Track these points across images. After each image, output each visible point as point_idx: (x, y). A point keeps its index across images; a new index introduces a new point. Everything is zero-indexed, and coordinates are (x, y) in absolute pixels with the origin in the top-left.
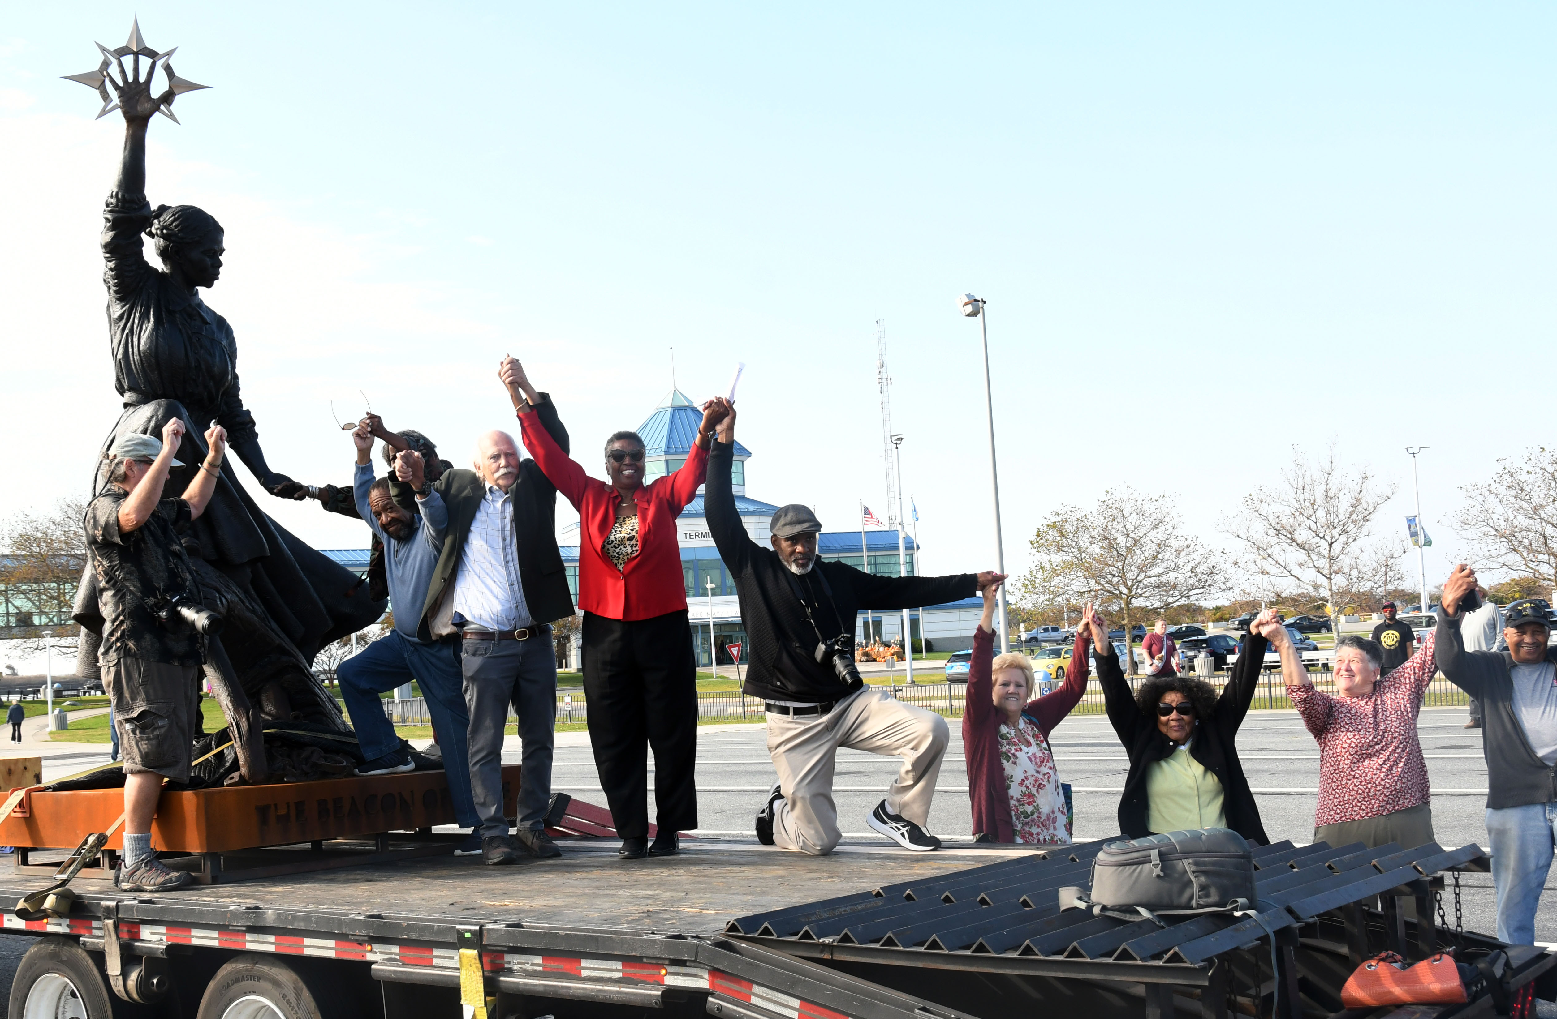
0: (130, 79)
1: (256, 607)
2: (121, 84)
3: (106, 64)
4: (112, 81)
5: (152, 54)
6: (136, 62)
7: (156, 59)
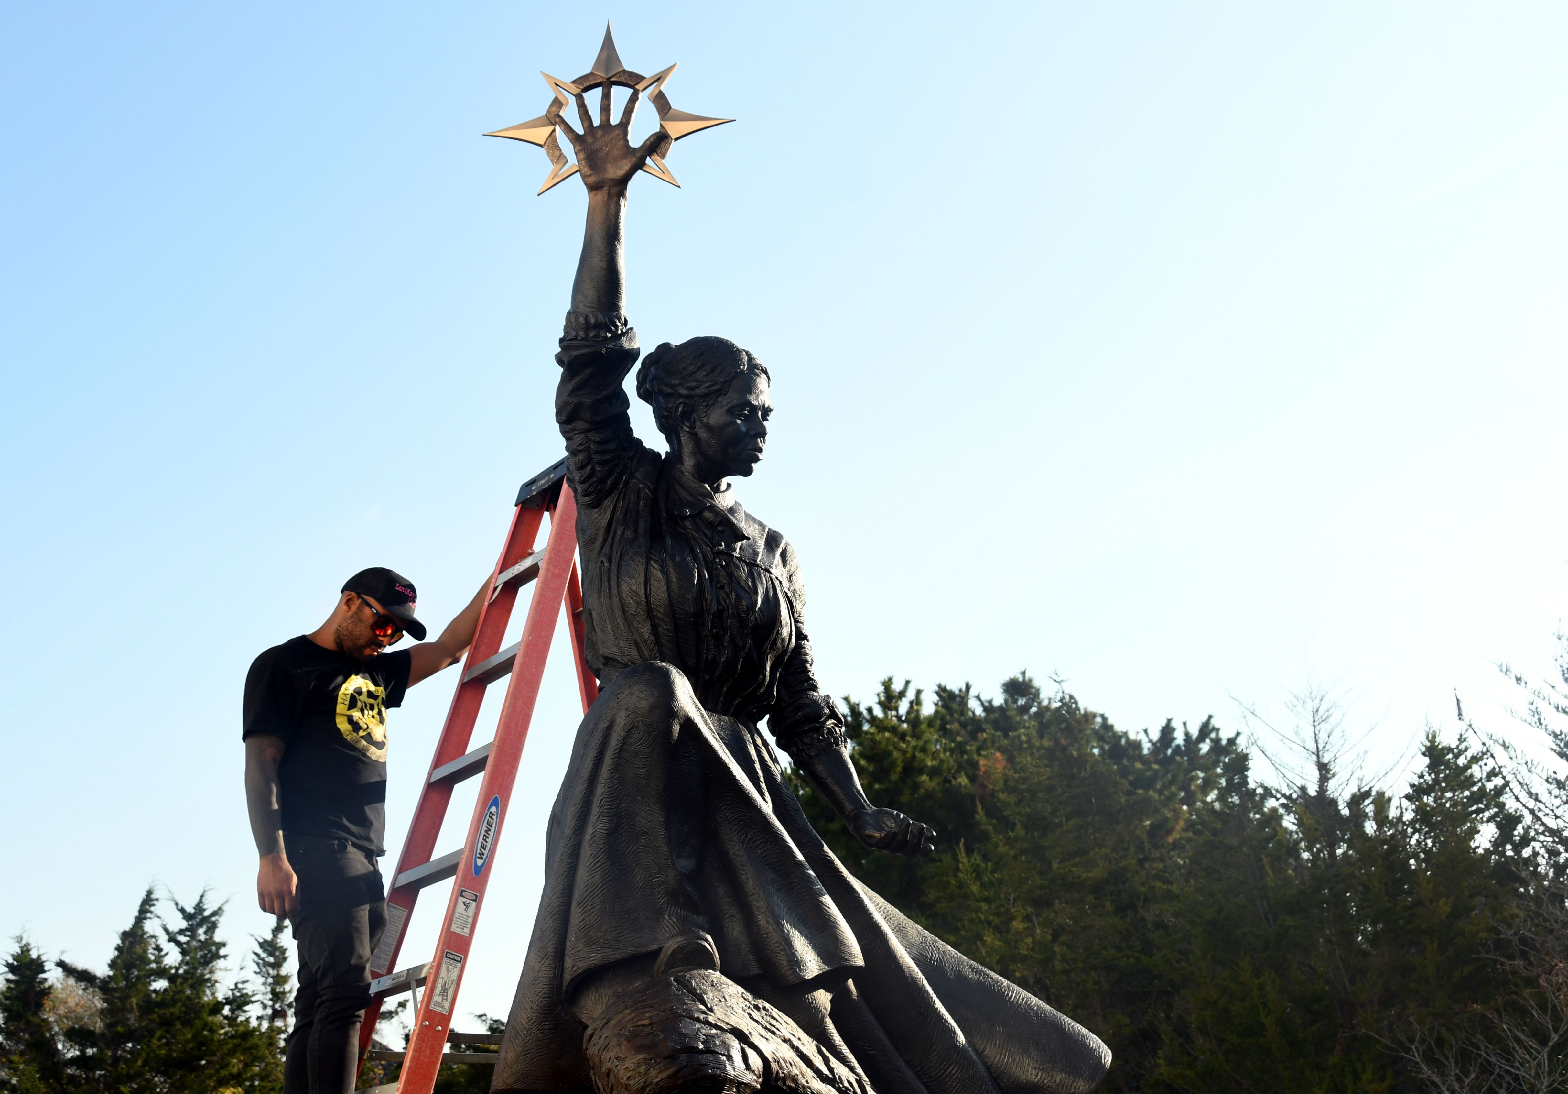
0: (596, 122)
1: (841, 1070)
2: (580, 130)
3: (557, 103)
4: (568, 129)
5: (632, 80)
6: (606, 97)
7: (639, 87)
